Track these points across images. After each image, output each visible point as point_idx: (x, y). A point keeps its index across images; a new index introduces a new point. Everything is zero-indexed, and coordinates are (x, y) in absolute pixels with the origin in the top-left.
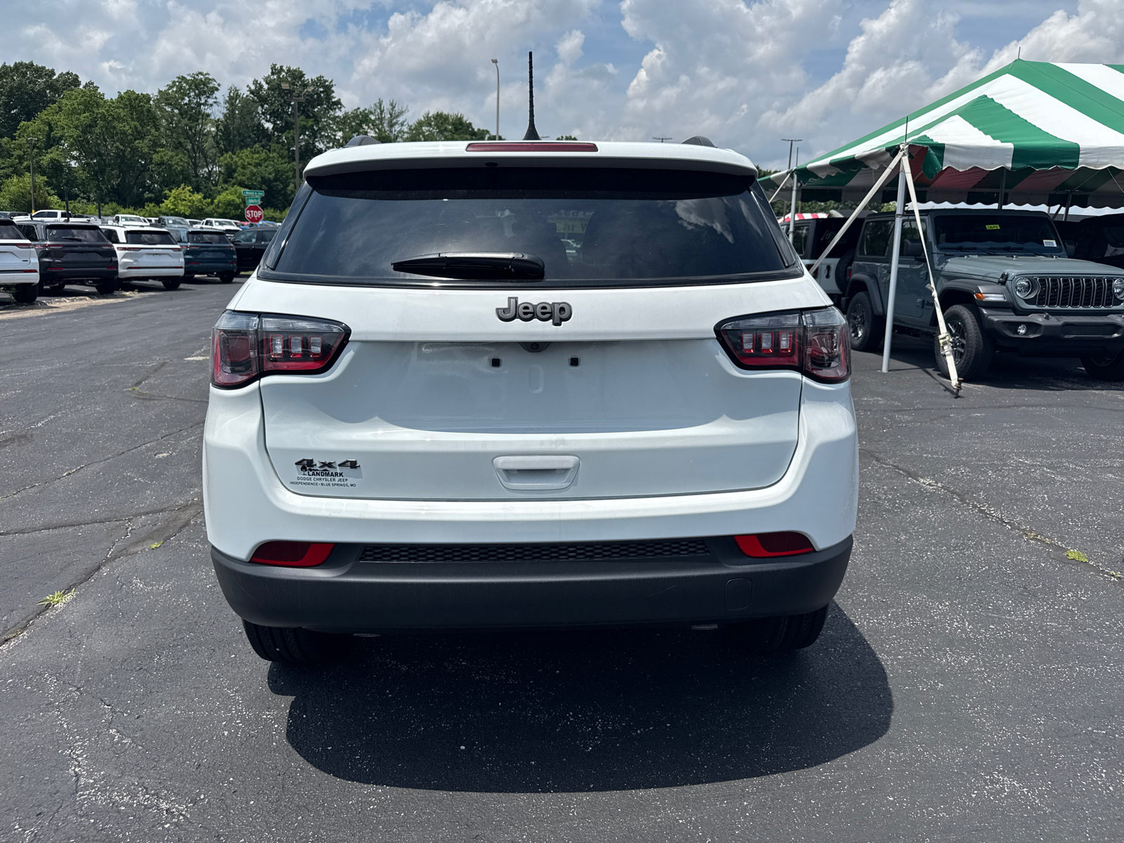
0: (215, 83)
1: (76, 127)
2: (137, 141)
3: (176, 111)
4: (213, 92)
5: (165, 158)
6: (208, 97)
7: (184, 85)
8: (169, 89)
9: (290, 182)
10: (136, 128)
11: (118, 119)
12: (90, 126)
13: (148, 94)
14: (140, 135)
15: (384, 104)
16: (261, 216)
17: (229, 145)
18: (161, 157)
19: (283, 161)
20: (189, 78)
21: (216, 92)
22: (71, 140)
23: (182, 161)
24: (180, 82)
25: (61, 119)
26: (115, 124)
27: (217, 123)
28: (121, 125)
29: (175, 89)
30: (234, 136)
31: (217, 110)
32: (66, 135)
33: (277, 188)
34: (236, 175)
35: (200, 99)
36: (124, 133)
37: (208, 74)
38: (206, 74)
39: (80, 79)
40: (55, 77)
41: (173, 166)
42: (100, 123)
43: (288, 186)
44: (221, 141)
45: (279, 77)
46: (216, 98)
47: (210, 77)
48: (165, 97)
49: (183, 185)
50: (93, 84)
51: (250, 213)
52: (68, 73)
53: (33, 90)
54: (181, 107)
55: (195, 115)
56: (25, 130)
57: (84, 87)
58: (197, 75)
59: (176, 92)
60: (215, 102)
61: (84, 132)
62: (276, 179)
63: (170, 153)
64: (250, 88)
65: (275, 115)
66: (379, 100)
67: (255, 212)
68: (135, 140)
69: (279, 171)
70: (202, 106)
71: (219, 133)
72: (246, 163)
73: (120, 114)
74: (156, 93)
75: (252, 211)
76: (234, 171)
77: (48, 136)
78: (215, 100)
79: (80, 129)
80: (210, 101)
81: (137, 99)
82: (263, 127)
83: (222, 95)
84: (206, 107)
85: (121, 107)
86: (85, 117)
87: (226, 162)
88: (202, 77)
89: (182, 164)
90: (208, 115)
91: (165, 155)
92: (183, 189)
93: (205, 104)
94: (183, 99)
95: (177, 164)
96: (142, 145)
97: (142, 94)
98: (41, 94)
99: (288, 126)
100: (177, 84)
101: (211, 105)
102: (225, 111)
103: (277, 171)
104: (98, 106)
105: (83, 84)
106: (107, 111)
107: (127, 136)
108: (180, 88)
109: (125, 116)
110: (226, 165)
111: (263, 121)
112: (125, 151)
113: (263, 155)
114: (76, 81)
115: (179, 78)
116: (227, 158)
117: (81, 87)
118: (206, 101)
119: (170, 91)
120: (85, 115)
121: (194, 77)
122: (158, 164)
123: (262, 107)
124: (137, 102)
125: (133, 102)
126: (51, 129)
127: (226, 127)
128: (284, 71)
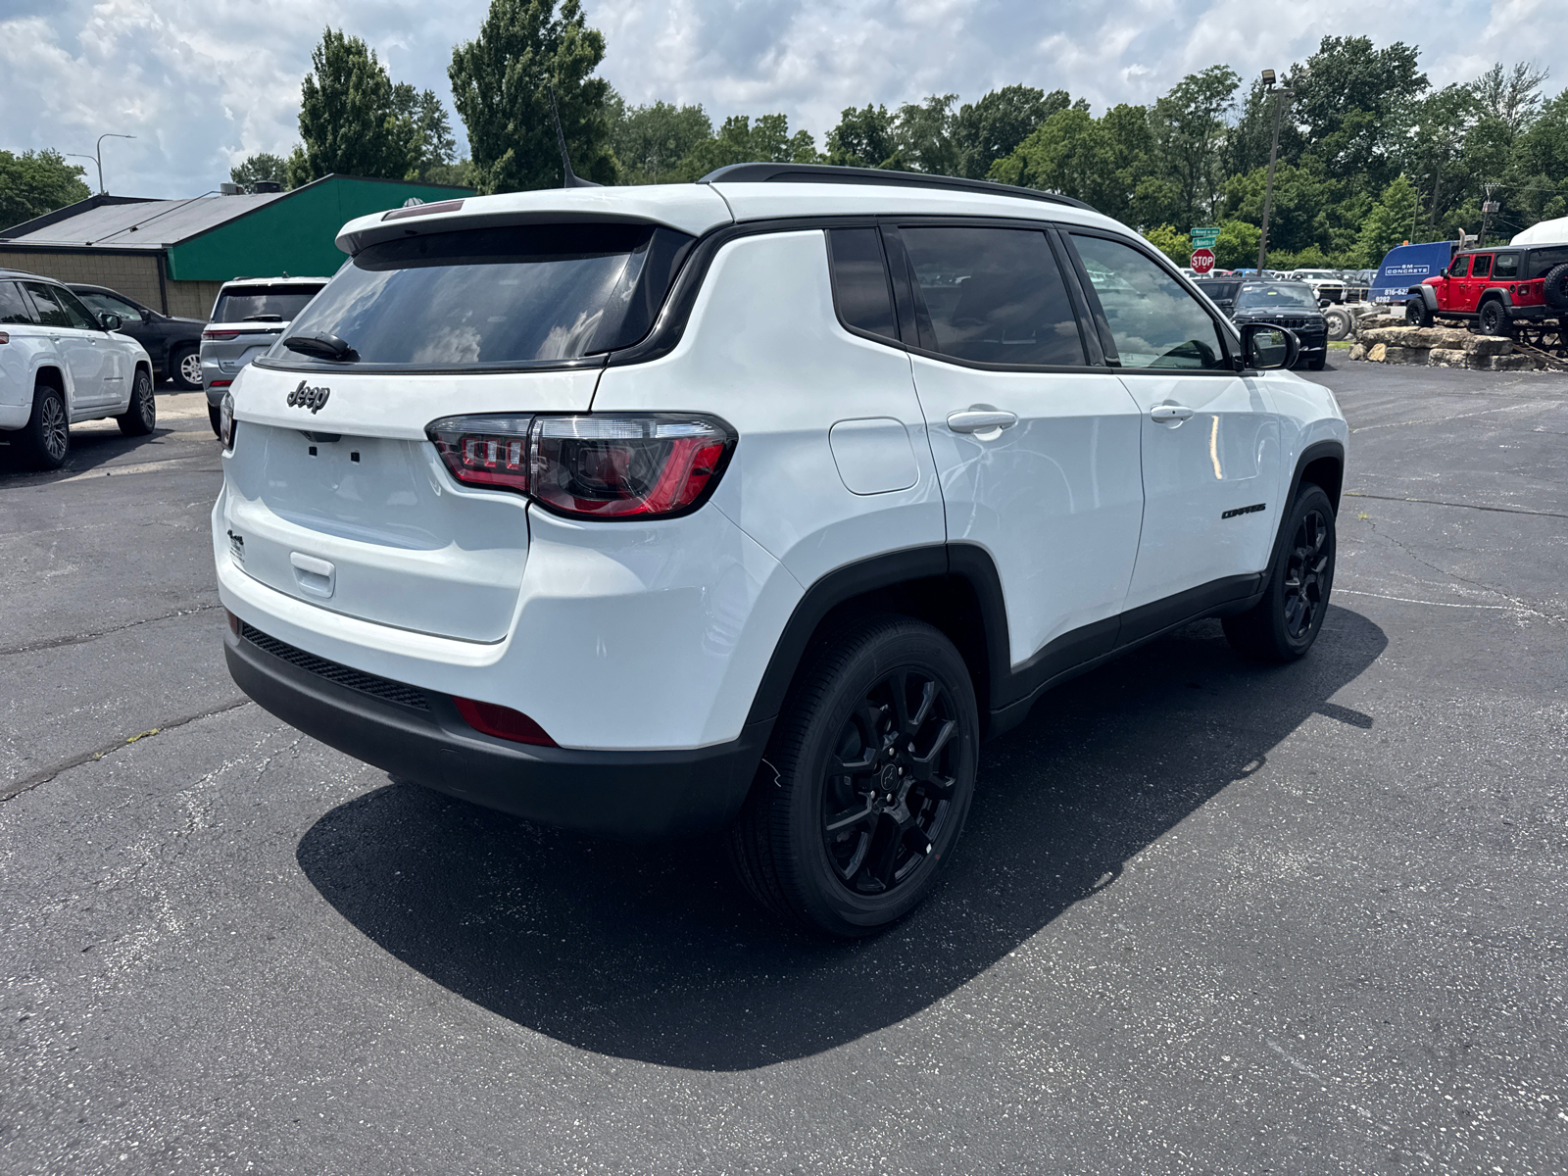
0: (1234, 78)
1: (1052, 161)
2: (1120, 170)
3: (1176, 124)
4: (1229, 91)
5: (1150, 190)
6: (1222, 99)
7: (1193, 87)
8: (1172, 96)
9: (1320, 210)
10: (1121, 152)
11: (1102, 144)
12: (1068, 156)
13: (1143, 107)
14: (1124, 161)
15: (1504, 72)
16: (1211, 264)
17: (1242, 161)
18: (1146, 188)
19: (1317, 179)
20: (1200, 76)
21: (1233, 91)
22: (1044, 176)
23: (1171, 191)
24: (1187, 84)
25: (1038, 152)
26: (1096, 150)
27: (1230, 133)
28: (1103, 151)
29: (1179, 94)
30: (1250, 149)
31: (1232, 115)
32: (1040, 170)
33: (1298, 220)
34: (1242, 205)
35: (1211, 104)
36: (1105, 162)
37: (1227, 67)
38: (1224, 67)
39: (1070, 98)
40: (1043, 100)
41: (1159, 199)
42: (1079, 150)
43: (1316, 216)
44: (1231, 160)
45: (1331, 55)
46: (1232, 99)
47: (1229, 70)
48: (1166, 107)
49: (1164, 224)
50: (1084, 101)
51: (1198, 260)
52: (1058, 92)
53: (1016, 120)
54: (1185, 117)
55: (1203, 126)
56: (997, 169)
57: (1074, 107)
58: (1212, 71)
59: (1180, 98)
60: (1231, 105)
61: (1060, 166)
62: (1298, 208)
63: (1158, 183)
64: (1285, 77)
65: (1316, 112)
66: (1497, 65)
67: (1205, 257)
68: (1118, 169)
69: (1304, 195)
70: (1212, 113)
71: (1230, 148)
72: (1259, 187)
73: (1103, 137)
74: (1154, 103)
75: (1200, 258)
76: (1241, 200)
77: (1022, 174)
78: (1231, 102)
79: (1056, 161)
80: (1224, 104)
81: (1128, 114)
82: (1296, 130)
83: (1241, 95)
84: (1217, 114)
85: (1107, 128)
86: (1062, 147)
87: (1231, 188)
88: (1218, 72)
89: (1170, 195)
90: (1218, 125)
91: (1150, 185)
92: (1164, 229)
93: (1215, 110)
94: (1188, 106)
95: (1165, 196)
96: (1124, 175)
97: (1136, 107)
98: (1025, 122)
99: (1333, 126)
100: (1184, 86)
101: (1225, 110)
102: (1243, 116)
103: (1301, 195)
104: (1081, 129)
105: (1073, 103)
106: (1090, 135)
107: (1108, 164)
108: (1187, 91)
109: (1110, 139)
110: (1231, 192)
111: (1297, 123)
112: (1102, 184)
113: (1286, 174)
114: (1065, 100)
115: (1187, 78)
116: (1232, 183)
117: (1070, 107)
118: (1218, 105)
119: (1173, 98)
120: (1063, 143)
121: (1207, 75)
122: (1141, 199)
123: (1300, 103)
124: (1128, 118)
125: (1126, 121)
126: (1025, 166)
127: (1240, 138)
128: (1341, 45)
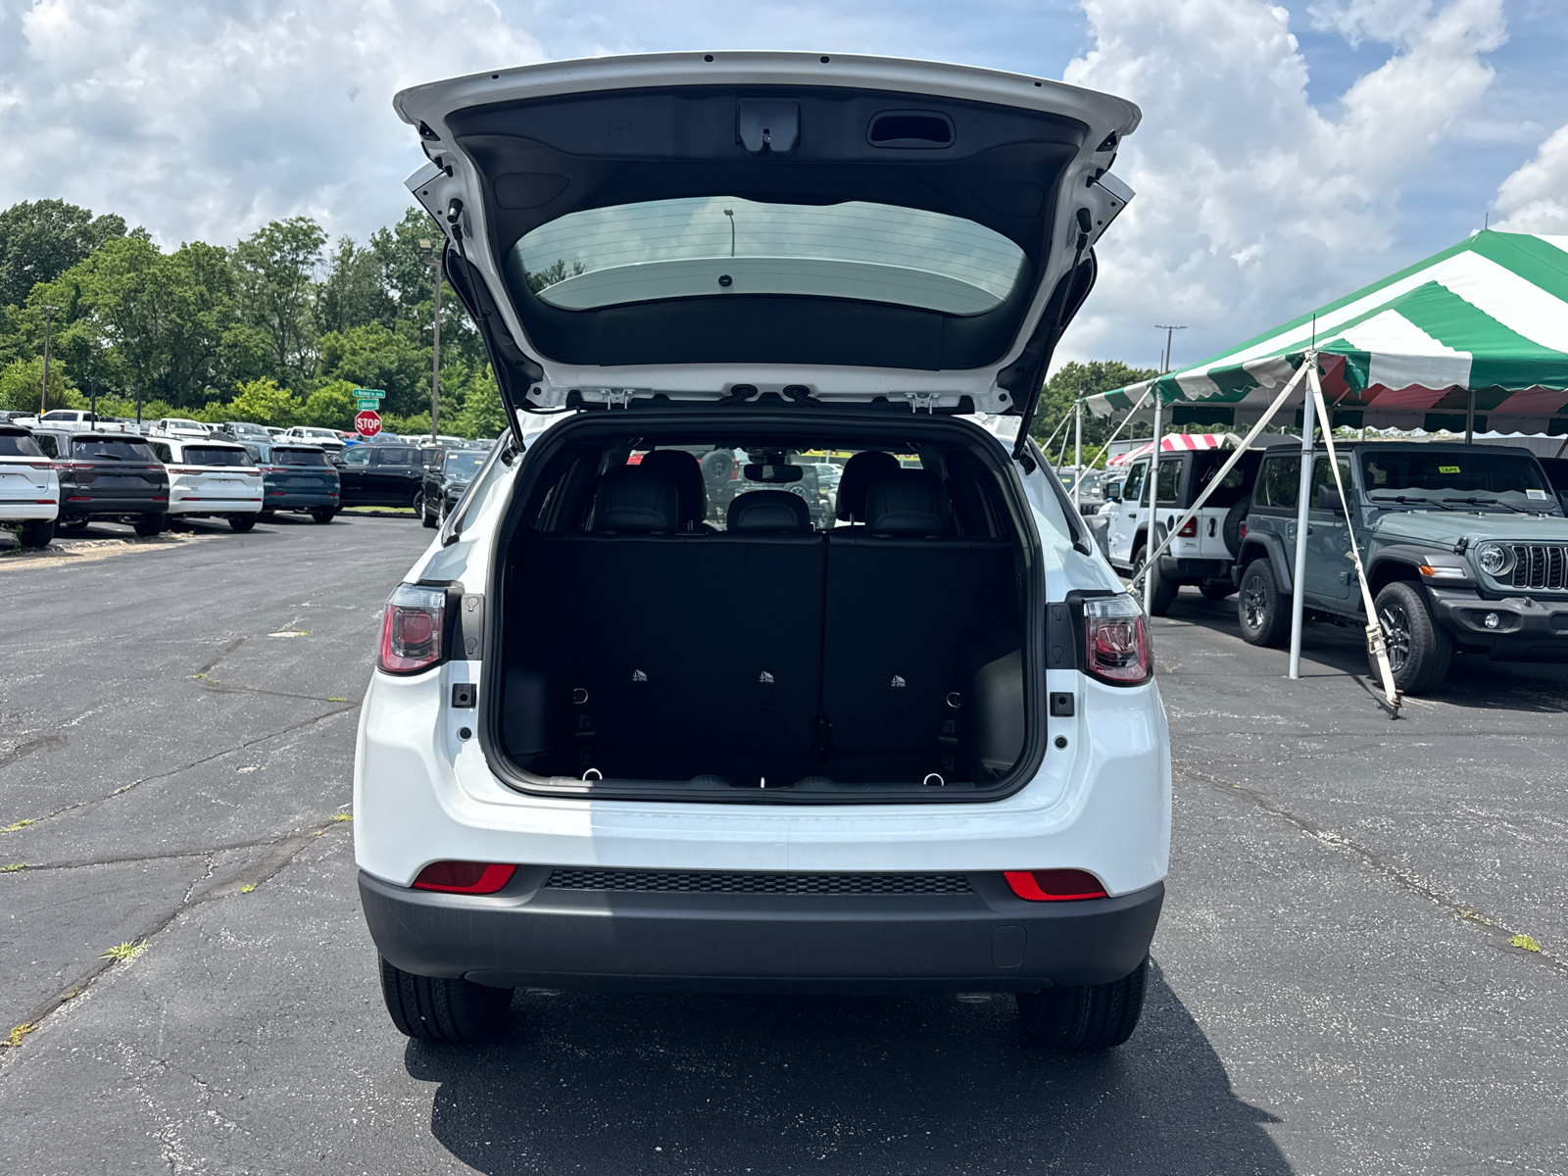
0: (320, 233)
1: (115, 292)
2: (202, 313)
3: (261, 271)
4: (316, 246)
5: (242, 338)
6: (310, 253)
7: (277, 234)
8: (254, 240)
9: (420, 377)
10: (202, 295)
11: (179, 282)
12: (136, 291)
13: (222, 248)
14: (205, 304)
15: (565, 268)
16: (378, 427)
17: (334, 319)
18: (236, 336)
19: (413, 345)
20: (284, 225)
21: (320, 246)
22: (107, 309)
23: (264, 342)
24: (271, 231)
25: (94, 282)
26: (173, 288)
27: (319, 289)
28: (180, 289)
29: (262, 240)
30: (343, 307)
31: (320, 272)
32: (100, 302)
33: (401, 384)
34: (341, 364)
35: (298, 256)
36: (183, 300)
37: (312, 220)
38: (309, 220)
39: (126, 225)
40: (90, 222)
41: (251, 349)
42: (149, 287)
43: (418, 381)
44: (323, 316)
45: (415, 226)
46: (320, 254)
47: (315, 224)
48: (247, 251)
49: (263, 378)
50: (143, 230)
51: (363, 422)
52: (111, 216)
53: (57, 238)
54: (270, 265)
55: (288, 277)
56: (40, 295)
57: (132, 235)
58: (297, 222)
59: (264, 244)
60: (319, 260)
61: (126, 299)
62: (399, 371)
63: (248, 331)
64: (374, 238)
65: (405, 279)
66: (559, 261)
67: (371, 420)
68: (199, 311)
69: (405, 360)
70: (299, 265)
71: (321, 303)
72: (357, 348)
73: (179, 274)
74: (235, 246)
75: (365, 420)
76: (340, 358)
77: (74, 303)
78: (318, 257)
79: (121, 294)
80: (312, 258)
81: (207, 254)
82: (386, 295)
83: (330, 249)
84: (305, 267)
85: (183, 266)
86: (129, 279)
87: (328, 344)
88: (303, 223)
89: (263, 345)
90: (307, 278)
91: (240, 333)
92: (264, 383)
93: (302, 263)
94: (273, 254)
95: (257, 346)
96: (209, 319)
97: (214, 247)
98: (69, 244)
99: (424, 295)
100: (268, 233)
101: (313, 264)
102: (332, 273)
103: (402, 361)
104: (150, 262)
105: (130, 230)
106: (161, 271)
107: (189, 305)
108: (271, 239)
109: (187, 277)
110: (329, 348)
111: (388, 287)
112: (183, 326)
113: (383, 337)
114: (120, 227)
115: (271, 225)
116: (330, 339)
117: (127, 235)
118: (305, 258)
119: (256, 243)
120: (129, 275)
121: (292, 225)
122: (229, 346)
123: (387, 265)
124: (207, 258)
125: (202, 261)
126: (78, 294)
127: (332, 294)
128: (423, 218)
